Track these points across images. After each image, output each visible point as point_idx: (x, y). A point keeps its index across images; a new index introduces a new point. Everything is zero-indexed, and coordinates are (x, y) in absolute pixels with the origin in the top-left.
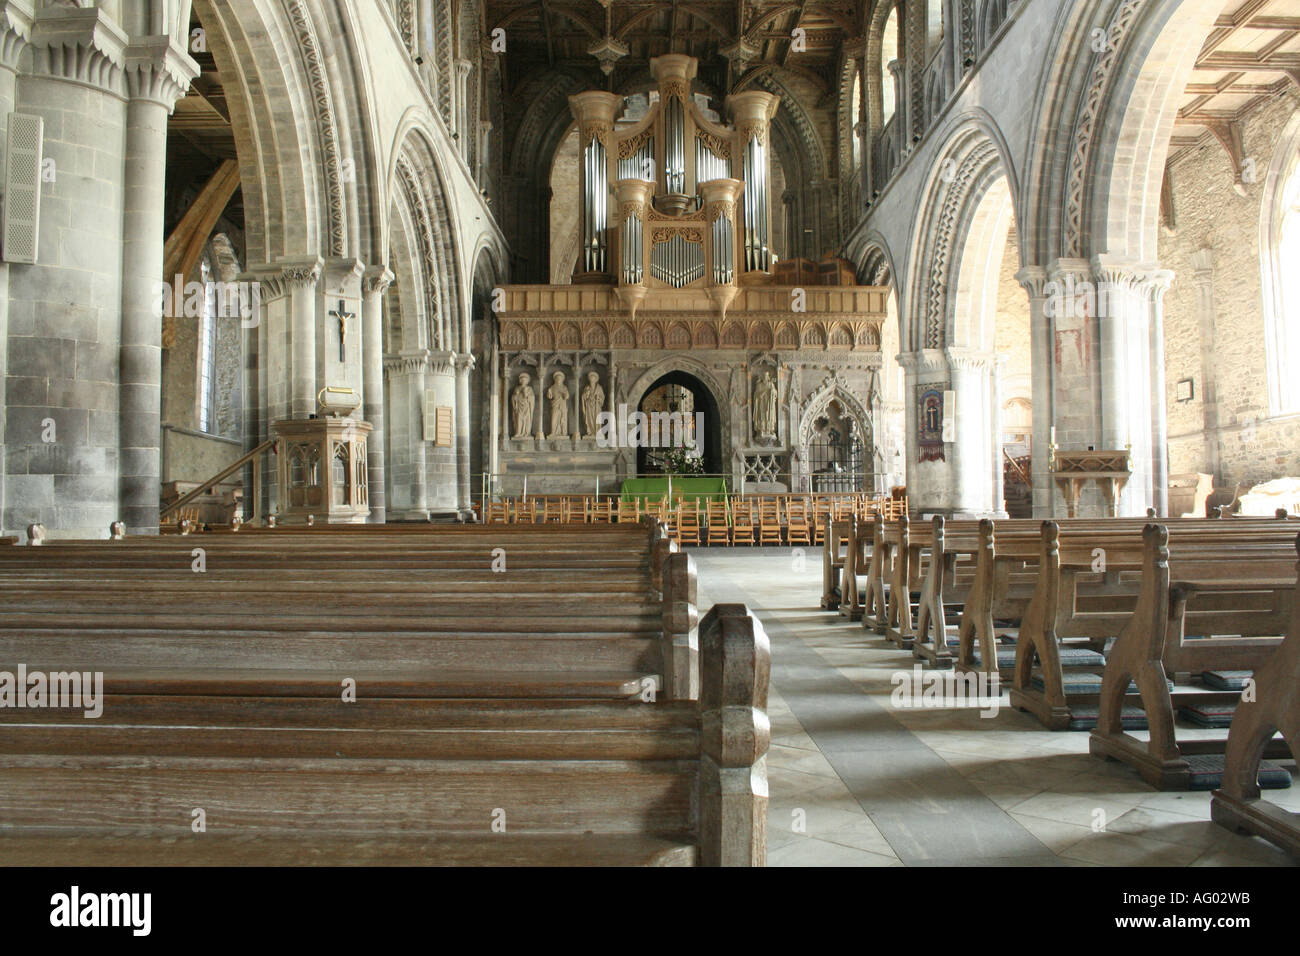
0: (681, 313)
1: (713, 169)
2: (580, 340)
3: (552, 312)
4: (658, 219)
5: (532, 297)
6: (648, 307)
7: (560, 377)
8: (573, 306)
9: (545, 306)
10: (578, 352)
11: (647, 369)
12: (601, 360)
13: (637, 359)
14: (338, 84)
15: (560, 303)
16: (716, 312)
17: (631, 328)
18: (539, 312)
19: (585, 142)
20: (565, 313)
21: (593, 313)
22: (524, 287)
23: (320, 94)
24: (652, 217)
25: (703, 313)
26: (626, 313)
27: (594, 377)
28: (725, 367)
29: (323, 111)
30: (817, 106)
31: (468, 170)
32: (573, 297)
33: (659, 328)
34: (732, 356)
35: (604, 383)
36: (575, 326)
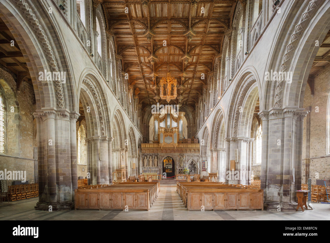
0: (169, 148)
1: (175, 124)
2: (154, 152)
3: (150, 148)
4: (166, 133)
5: (147, 145)
6: (164, 147)
7: (151, 157)
8: (153, 147)
9: (148, 147)
10: (153, 153)
11: (164, 156)
12: (157, 155)
13: (162, 154)
14: (122, 126)
15: (151, 146)
16: (174, 148)
17: (161, 150)
18: (147, 148)
19: (155, 120)
20: (152, 148)
21: (156, 148)
22: (145, 144)
23: (120, 128)
24: (165, 133)
25: (172, 148)
26: (161, 148)
27: (156, 157)
28: (176, 156)
29: (120, 130)
30: (192, 112)
31: (137, 128)
32: (153, 145)
33: (166, 150)
34: (177, 154)
35: (157, 158)
36: (153, 150)
